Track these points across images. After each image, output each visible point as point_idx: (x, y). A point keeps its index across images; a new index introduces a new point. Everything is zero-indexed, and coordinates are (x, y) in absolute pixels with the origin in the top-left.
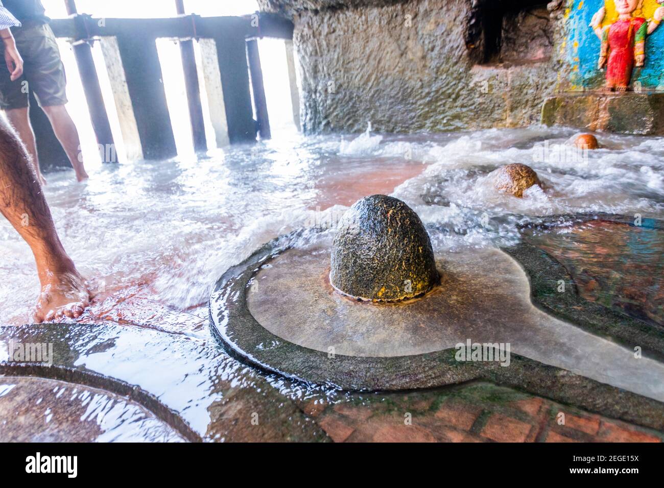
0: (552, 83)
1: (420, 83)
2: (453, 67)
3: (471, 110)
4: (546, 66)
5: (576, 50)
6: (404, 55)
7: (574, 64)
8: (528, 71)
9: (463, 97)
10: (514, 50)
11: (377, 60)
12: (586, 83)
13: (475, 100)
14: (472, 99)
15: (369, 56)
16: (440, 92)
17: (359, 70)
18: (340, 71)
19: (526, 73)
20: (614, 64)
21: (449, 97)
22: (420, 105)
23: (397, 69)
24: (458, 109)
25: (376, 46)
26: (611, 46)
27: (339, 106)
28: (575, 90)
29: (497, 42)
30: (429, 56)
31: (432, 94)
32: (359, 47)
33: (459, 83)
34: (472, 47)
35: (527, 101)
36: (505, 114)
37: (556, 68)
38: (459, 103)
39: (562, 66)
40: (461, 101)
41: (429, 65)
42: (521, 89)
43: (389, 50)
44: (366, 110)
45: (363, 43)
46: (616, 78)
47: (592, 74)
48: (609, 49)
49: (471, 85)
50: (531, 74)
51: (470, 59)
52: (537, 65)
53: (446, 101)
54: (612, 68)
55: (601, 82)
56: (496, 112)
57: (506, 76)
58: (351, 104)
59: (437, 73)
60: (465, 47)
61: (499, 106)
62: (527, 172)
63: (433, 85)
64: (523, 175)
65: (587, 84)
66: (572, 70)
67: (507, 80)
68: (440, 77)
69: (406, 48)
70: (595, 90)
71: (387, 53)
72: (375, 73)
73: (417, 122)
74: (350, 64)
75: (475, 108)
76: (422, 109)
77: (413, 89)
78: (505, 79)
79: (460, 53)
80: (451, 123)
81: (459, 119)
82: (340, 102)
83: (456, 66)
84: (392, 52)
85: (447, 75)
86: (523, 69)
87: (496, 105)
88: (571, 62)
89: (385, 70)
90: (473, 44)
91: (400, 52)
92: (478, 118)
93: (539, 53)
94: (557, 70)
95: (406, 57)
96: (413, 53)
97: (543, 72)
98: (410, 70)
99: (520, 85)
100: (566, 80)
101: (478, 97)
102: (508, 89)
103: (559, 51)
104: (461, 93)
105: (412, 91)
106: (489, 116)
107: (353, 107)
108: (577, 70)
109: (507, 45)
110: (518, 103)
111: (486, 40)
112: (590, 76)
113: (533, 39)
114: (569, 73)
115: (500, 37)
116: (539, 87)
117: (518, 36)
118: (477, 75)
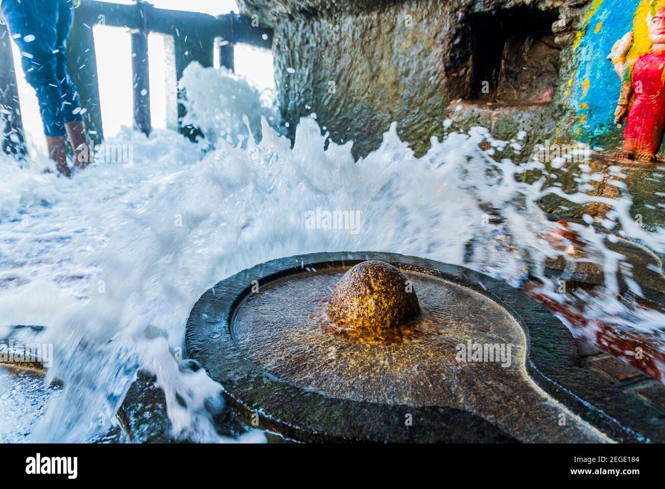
0: (548, 137)
1: (389, 116)
2: (428, 99)
4: (543, 112)
5: (585, 91)
6: (376, 78)
7: (581, 112)
8: (519, 115)
10: (514, 88)
11: (347, 81)
12: (595, 142)
15: (340, 75)
16: (411, 129)
18: (310, 91)
19: (516, 118)
20: (637, 118)
21: (420, 138)
23: (367, 94)
25: (347, 63)
26: (635, 90)
29: (493, 74)
30: (402, 82)
31: (401, 132)
32: (330, 63)
33: (433, 121)
34: (455, 75)
37: (556, 115)
39: (564, 113)
41: (401, 94)
43: (360, 70)
45: (334, 59)
46: (637, 140)
47: (605, 130)
48: (631, 95)
51: (450, 91)
52: (532, 108)
53: (416, 143)
54: (634, 124)
55: (617, 143)
57: (490, 119)
59: (409, 105)
60: (444, 75)
62: (383, 284)
63: (404, 120)
64: (376, 288)
65: (597, 144)
66: (577, 121)
67: (491, 124)
68: (412, 111)
69: (378, 70)
70: (606, 154)
71: (358, 74)
72: (344, 98)
74: (320, 84)
77: (382, 122)
78: (489, 122)
79: (437, 82)
83: (432, 99)
84: (363, 73)
85: (420, 109)
86: (513, 111)
88: (578, 109)
89: (354, 95)
90: (456, 71)
91: (371, 74)
93: (546, 96)
94: (557, 119)
95: (377, 81)
96: (385, 76)
97: (538, 119)
98: (379, 98)
99: (505, 133)
100: (568, 134)
103: (563, 92)
105: (379, 124)
108: (584, 122)
109: (507, 81)
111: (474, 69)
112: (602, 132)
113: (541, 75)
114: (572, 125)
115: (498, 68)
116: (531, 139)
117: (522, 70)
118: (455, 113)
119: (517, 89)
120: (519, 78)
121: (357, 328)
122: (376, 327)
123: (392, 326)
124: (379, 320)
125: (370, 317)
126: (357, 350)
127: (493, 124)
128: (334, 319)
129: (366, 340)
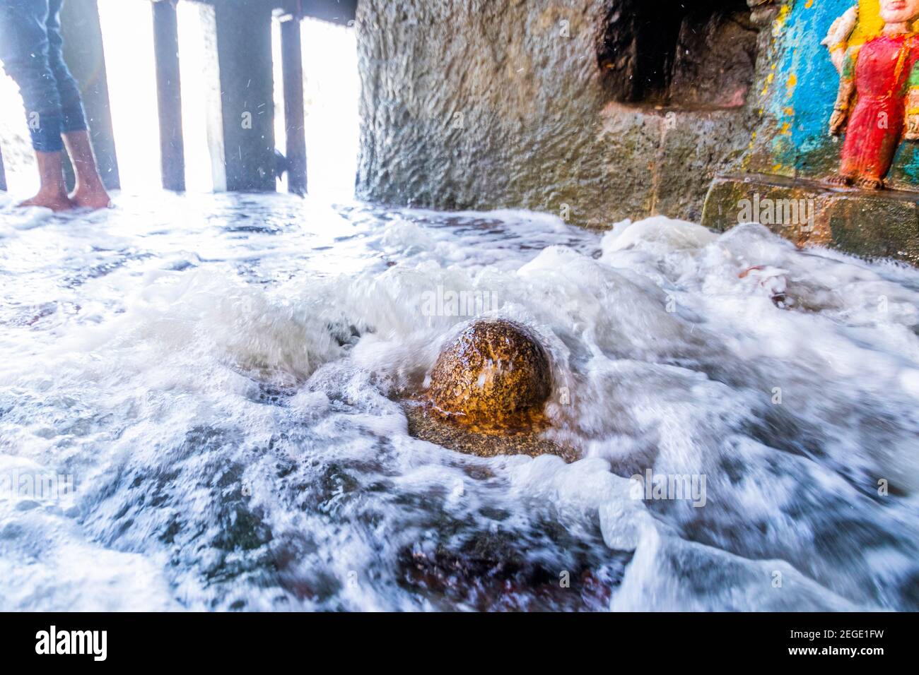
0: (738, 154)
1: (519, 124)
2: (573, 100)
3: (594, 186)
4: (732, 119)
5: (790, 90)
6: (501, 70)
7: (783, 119)
8: (699, 124)
9: (583, 159)
11: (461, 74)
12: (801, 162)
13: (603, 167)
14: (598, 164)
15: (451, 66)
16: (549, 144)
17: (435, 90)
18: (409, 88)
19: (694, 128)
20: (860, 128)
21: (562, 155)
22: (517, 164)
23: (488, 94)
24: (574, 180)
25: (462, 49)
26: (859, 89)
27: (403, 147)
28: (780, 173)
29: (665, 66)
30: (538, 76)
31: (535, 148)
32: (437, 48)
33: (580, 131)
34: (611, 66)
35: (689, 183)
36: (648, 201)
37: (750, 124)
38: (575, 169)
39: (761, 122)
40: (579, 165)
41: (537, 93)
42: (680, 158)
43: (479, 58)
44: (438, 160)
45: (443, 42)
46: (859, 159)
47: (816, 145)
48: (853, 95)
49: (600, 138)
50: (705, 129)
51: (604, 89)
52: (718, 114)
53: (557, 163)
54: (855, 137)
55: (831, 164)
56: (635, 195)
57: (659, 129)
58: (419, 147)
59: (547, 108)
60: (596, 66)
61: (640, 184)
63: (540, 130)
65: (804, 164)
66: (778, 132)
67: (660, 136)
68: (552, 118)
69: (504, 58)
70: (816, 178)
71: (476, 64)
73: (509, 192)
74: (423, 78)
75: (601, 181)
76: (519, 171)
77: (508, 132)
78: (656, 133)
79: (587, 76)
81: (573, 199)
83: (579, 100)
84: (483, 63)
85: (562, 115)
86: (691, 118)
87: (636, 181)
88: (779, 115)
89: (470, 94)
90: (613, 62)
91: (495, 64)
92: (604, 202)
93: (736, 97)
94: (750, 130)
95: (502, 74)
96: (514, 68)
97: (726, 129)
98: (505, 99)
99: (680, 149)
100: (764, 150)
101: (608, 163)
102: (660, 154)
103: (761, 91)
104: (582, 150)
105: (506, 136)
106: (623, 199)
107: (421, 152)
108: (787, 134)
109: (684, 76)
111: (639, 59)
112: (811, 148)
113: (730, 68)
114: (772, 138)
115: (672, 57)
116: (714, 157)
117: (705, 59)
118: (611, 121)
119: (698, 87)
120: (699, 72)
121: (470, 412)
122: (495, 412)
123: (518, 409)
124: (501, 401)
125: (488, 398)
126: (470, 441)
127: (663, 137)
128: (439, 399)
129: (482, 429)
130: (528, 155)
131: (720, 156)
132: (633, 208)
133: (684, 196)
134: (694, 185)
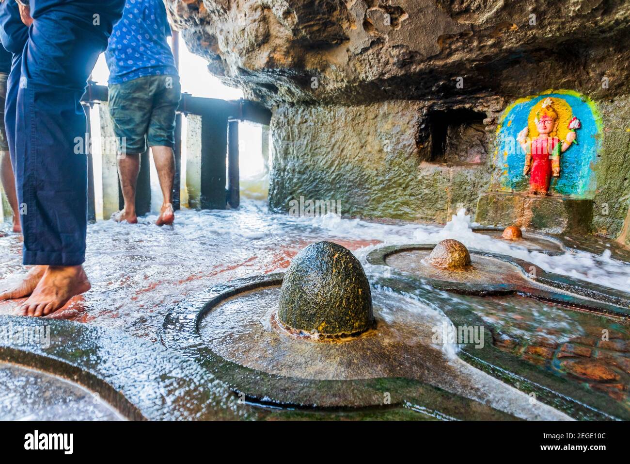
0: (486, 183)
1: (376, 172)
2: (404, 161)
3: (418, 199)
4: (482, 169)
5: (506, 158)
6: (364, 147)
7: (504, 169)
8: (467, 171)
9: (412, 187)
10: (456, 154)
11: (341, 149)
12: (514, 186)
13: (422, 191)
14: (419, 190)
15: (334, 145)
16: (393, 181)
17: (324, 156)
18: (308, 155)
19: (465, 173)
20: (536, 172)
21: (400, 186)
22: (375, 190)
23: (357, 158)
24: (407, 197)
25: (341, 137)
26: (534, 157)
27: (304, 184)
28: (505, 191)
29: (443, 145)
31: (385, 182)
32: (326, 136)
33: (409, 175)
34: (422, 146)
35: (465, 196)
36: (446, 205)
37: (490, 171)
38: (408, 191)
39: (494, 170)
40: (409, 190)
41: (385, 158)
42: (460, 185)
43: (352, 142)
44: (327, 190)
45: (330, 134)
46: (538, 184)
47: (519, 179)
48: (532, 160)
49: (420, 177)
50: (469, 174)
51: (420, 156)
52: (473, 167)
53: (397, 189)
54: (535, 176)
56: (439, 202)
57: (449, 173)
58: (314, 184)
59: (391, 165)
60: (415, 146)
61: (442, 197)
63: (387, 174)
66: (502, 174)
68: (393, 169)
69: (366, 142)
70: (521, 192)
71: (350, 144)
72: (338, 160)
73: (371, 204)
74: (317, 150)
75: (422, 197)
76: (376, 194)
77: (369, 176)
78: (448, 175)
79: (412, 150)
80: (401, 208)
81: (408, 206)
82: (305, 181)
83: (407, 161)
84: (354, 144)
85: (399, 167)
86: (463, 169)
87: (440, 196)
88: (502, 167)
89: (346, 158)
90: (422, 144)
91: (361, 145)
92: (423, 206)
93: (477, 159)
94: (490, 173)
95: (365, 149)
96: (371, 146)
97: (479, 173)
98: (368, 160)
99: (459, 182)
100: (498, 181)
101: (425, 189)
102: (450, 184)
103: (493, 157)
104: (410, 183)
106: (433, 205)
107: (316, 186)
108: (506, 175)
109: (451, 149)
110: (459, 196)
111: (433, 143)
112: (517, 180)
113: (472, 147)
114: (500, 176)
115: (445, 142)
116: (476, 185)
117: (460, 143)
118: (425, 170)
119: (458, 155)
120: (458, 148)
122: (460, 265)
125: (457, 261)
127: (451, 176)
130: (382, 186)
131: (478, 184)
132: (439, 208)
133: (463, 202)
134: (468, 197)
